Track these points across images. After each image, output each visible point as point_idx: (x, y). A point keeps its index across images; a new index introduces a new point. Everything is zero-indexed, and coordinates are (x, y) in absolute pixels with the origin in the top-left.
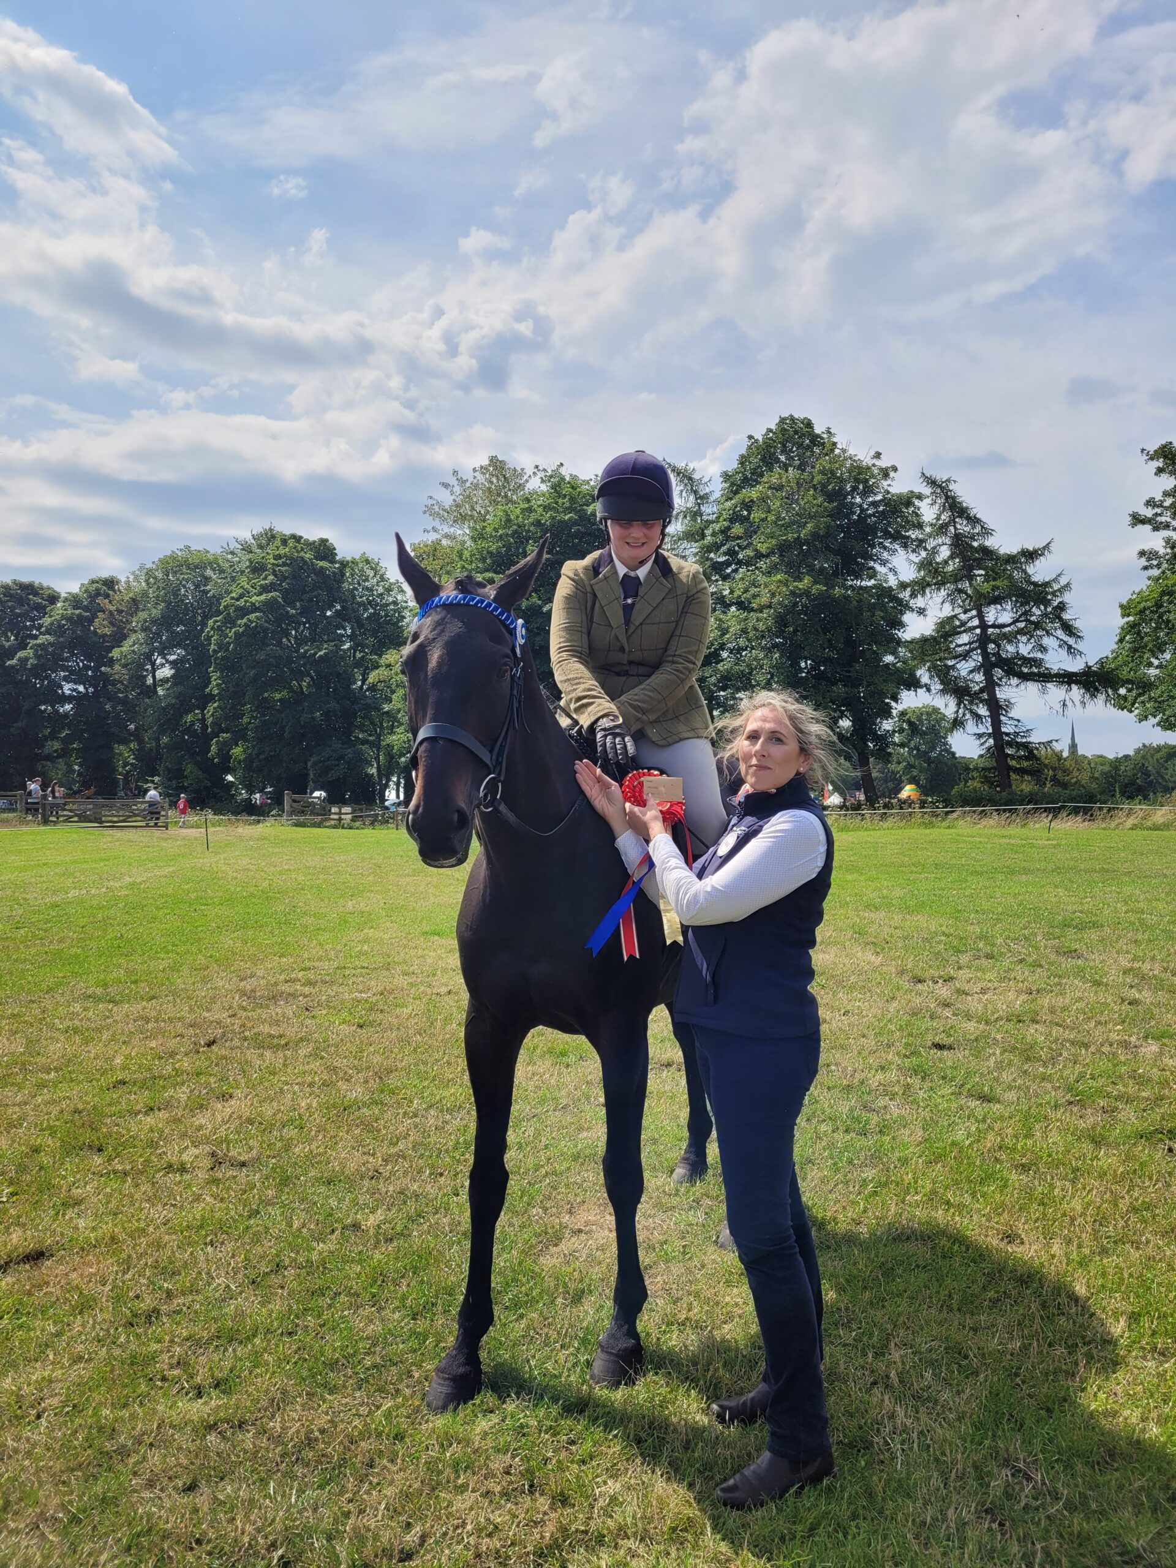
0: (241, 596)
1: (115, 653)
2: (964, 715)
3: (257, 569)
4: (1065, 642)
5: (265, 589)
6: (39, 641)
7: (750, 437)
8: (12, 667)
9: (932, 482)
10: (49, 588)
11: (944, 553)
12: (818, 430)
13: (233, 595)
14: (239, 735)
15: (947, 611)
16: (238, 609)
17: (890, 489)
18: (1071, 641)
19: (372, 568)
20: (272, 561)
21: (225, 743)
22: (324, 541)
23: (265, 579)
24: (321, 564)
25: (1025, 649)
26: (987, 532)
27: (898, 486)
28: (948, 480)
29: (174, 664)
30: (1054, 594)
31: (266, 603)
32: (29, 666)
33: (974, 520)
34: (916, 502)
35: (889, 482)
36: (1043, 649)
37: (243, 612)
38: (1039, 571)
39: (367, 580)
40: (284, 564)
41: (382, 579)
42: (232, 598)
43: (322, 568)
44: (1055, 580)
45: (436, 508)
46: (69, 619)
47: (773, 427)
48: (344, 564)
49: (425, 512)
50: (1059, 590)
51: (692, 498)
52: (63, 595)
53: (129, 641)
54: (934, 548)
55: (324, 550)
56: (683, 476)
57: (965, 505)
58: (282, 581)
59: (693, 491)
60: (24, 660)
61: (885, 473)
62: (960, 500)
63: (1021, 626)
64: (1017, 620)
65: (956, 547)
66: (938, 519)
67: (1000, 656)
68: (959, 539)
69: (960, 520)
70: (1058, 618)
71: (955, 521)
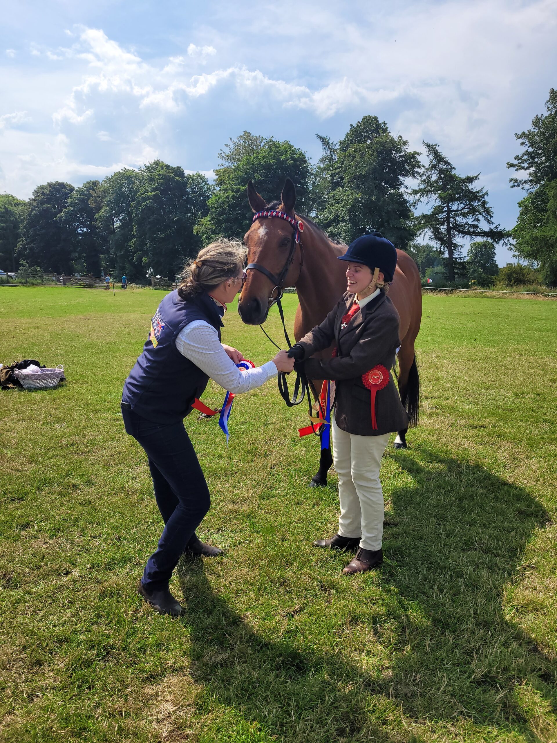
0: (145, 192)
1: (97, 216)
2: (444, 249)
3: (151, 180)
4: (487, 218)
5: (154, 190)
6: (67, 209)
7: (351, 125)
8: (56, 220)
9: (429, 146)
10: (70, 185)
11: (434, 178)
12: (380, 121)
13: (141, 192)
14: (145, 253)
15: (438, 203)
16: (143, 198)
17: (406, 150)
18: (489, 217)
19: (201, 179)
20: (157, 177)
21: (139, 256)
22: (179, 168)
23: (154, 185)
24: (177, 178)
25: (470, 221)
26: (453, 168)
27: (410, 149)
28: (436, 145)
29: (121, 220)
30: (480, 196)
31: (154, 196)
32: (63, 220)
33: (447, 163)
34: (417, 156)
35: (407, 147)
36: (479, 221)
37: (145, 199)
38: (474, 186)
39: (200, 184)
40: (162, 178)
41: (206, 184)
42: (141, 194)
43: (177, 180)
44: (481, 190)
45: (223, 155)
46: (79, 200)
47: (360, 121)
48: (188, 178)
49: (218, 157)
50: (483, 195)
51: (329, 152)
52: (76, 188)
53: (102, 210)
54: (429, 175)
55: (179, 172)
56: (325, 141)
57: (443, 156)
58: (161, 186)
59: (329, 148)
60: (61, 218)
61: (404, 143)
62: (440, 154)
63: (466, 211)
64: (464, 208)
65: (440, 175)
66: (431, 162)
67: (456, 224)
68: (441, 172)
69: (441, 163)
70: (484, 207)
71: (439, 163)
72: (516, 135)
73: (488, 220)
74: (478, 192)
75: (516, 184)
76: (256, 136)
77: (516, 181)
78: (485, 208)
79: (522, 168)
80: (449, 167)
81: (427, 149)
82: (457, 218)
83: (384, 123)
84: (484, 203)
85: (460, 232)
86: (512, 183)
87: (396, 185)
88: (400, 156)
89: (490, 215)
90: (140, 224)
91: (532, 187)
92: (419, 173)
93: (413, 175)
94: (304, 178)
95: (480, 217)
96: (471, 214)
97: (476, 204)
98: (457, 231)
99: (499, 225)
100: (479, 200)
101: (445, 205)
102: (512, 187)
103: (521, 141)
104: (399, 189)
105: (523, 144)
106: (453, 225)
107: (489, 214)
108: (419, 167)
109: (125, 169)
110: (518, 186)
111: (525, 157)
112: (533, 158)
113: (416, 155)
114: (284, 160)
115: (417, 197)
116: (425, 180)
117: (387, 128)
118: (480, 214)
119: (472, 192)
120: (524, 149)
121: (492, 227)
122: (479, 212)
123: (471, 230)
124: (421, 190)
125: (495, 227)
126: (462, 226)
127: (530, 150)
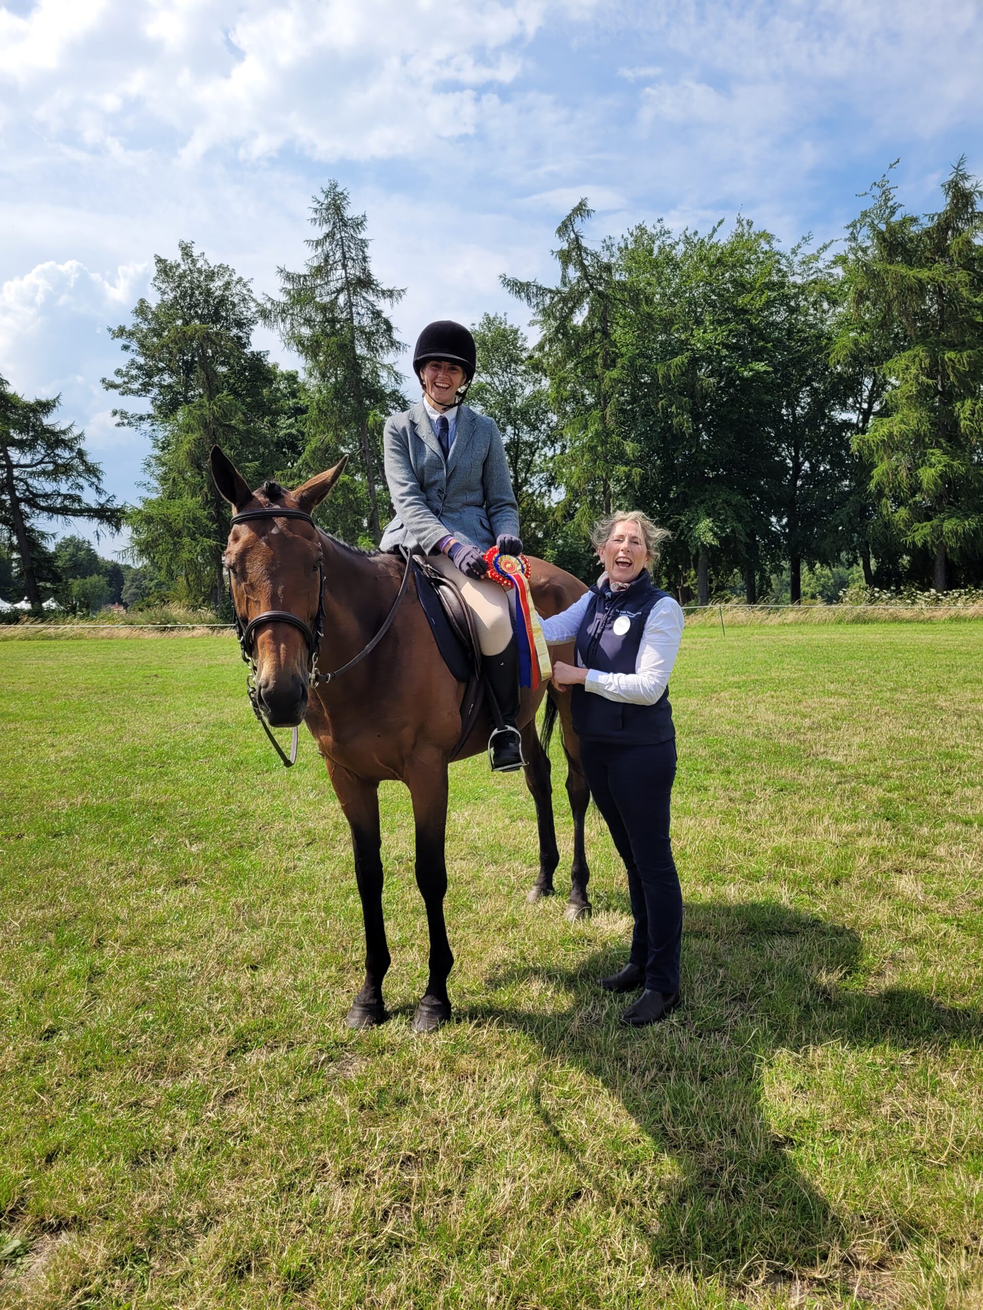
4: (93, 483)
18: (96, 481)
30: (71, 441)
36: (80, 487)
44: (69, 428)
50: (75, 439)
63: (49, 467)
64: (41, 462)
67: (31, 492)
70: (84, 462)
72: (110, 330)
73: (97, 488)
74: (64, 432)
75: (126, 421)
77: (124, 414)
78: (86, 463)
79: (132, 392)
85: (42, 508)
89: (99, 479)
91: (155, 427)
96: (63, 473)
97: (65, 454)
98: (35, 507)
99: (115, 496)
100: (71, 449)
102: (118, 425)
105: (126, 348)
106: (22, 494)
110: (130, 424)
111: (134, 372)
112: (151, 377)
119: (53, 433)
120: (129, 356)
121: (102, 501)
122: (76, 471)
123: (67, 504)
125: (108, 501)
126: (46, 496)
127: (141, 360)
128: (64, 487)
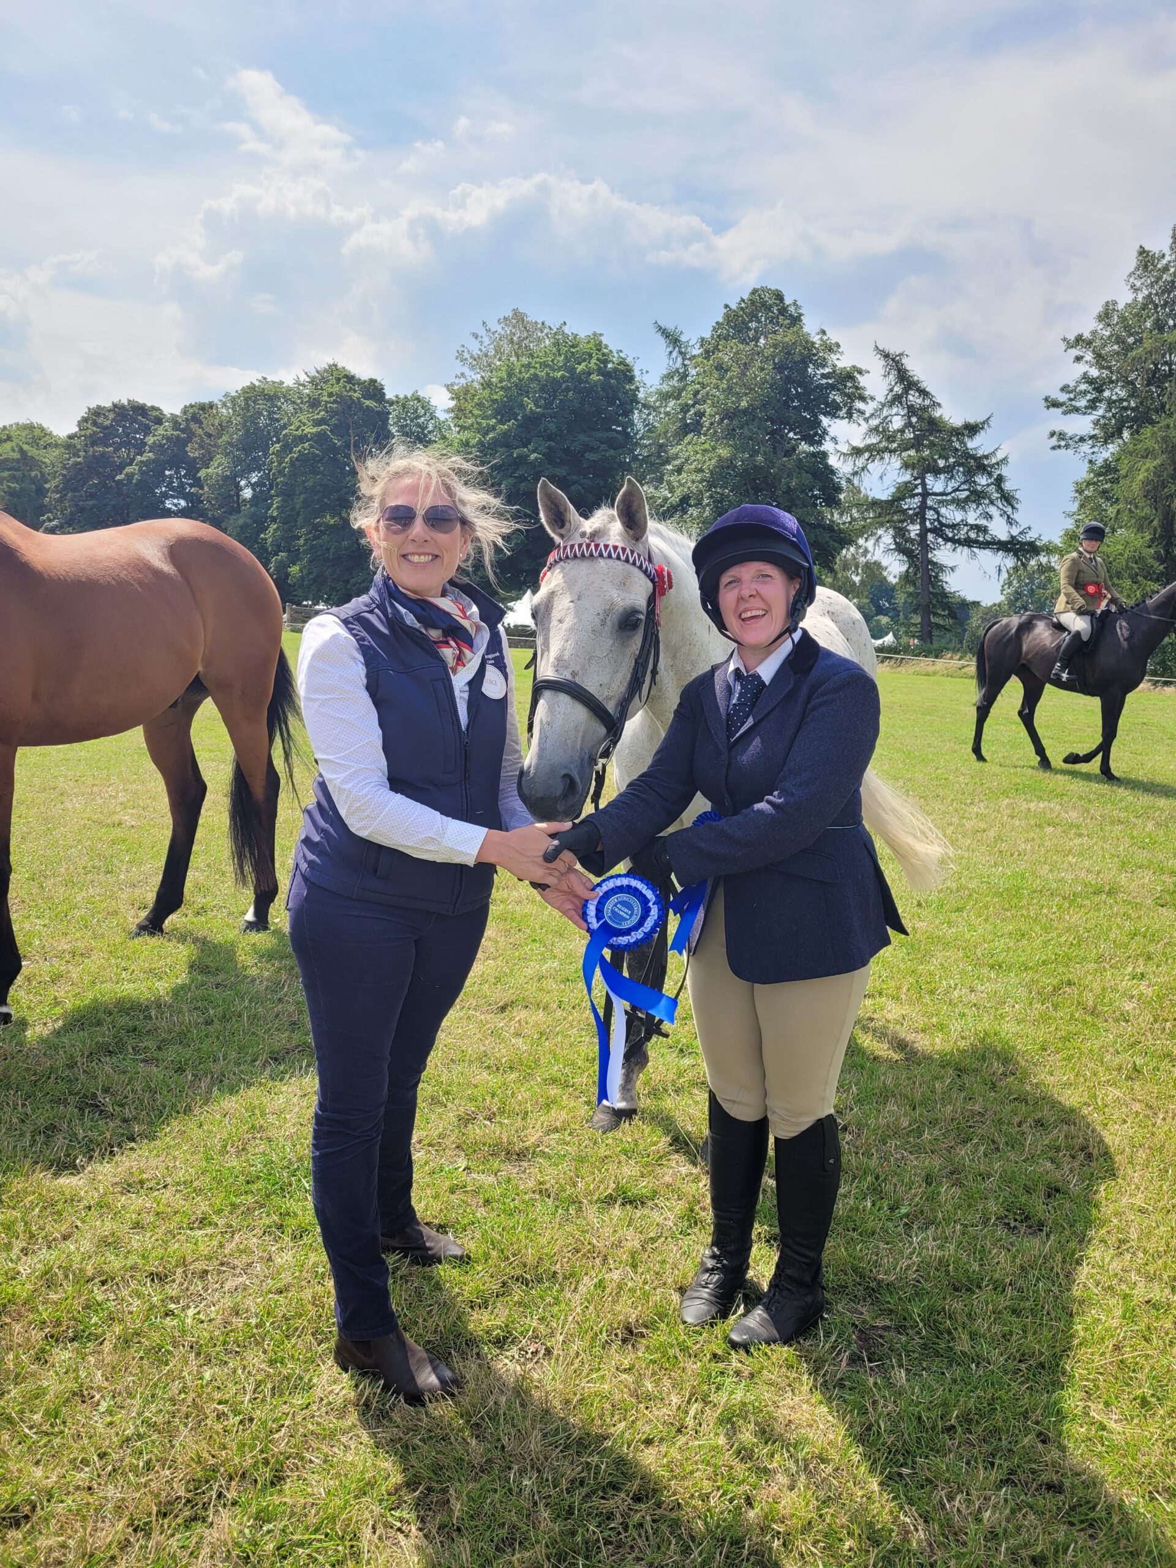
0: (300, 429)
1: (202, 474)
3: (314, 403)
4: (1005, 512)
5: (318, 423)
6: (144, 458)
7: (726, 306)
8: (120, 481)
9: (887, 356)
11: (897, 423)
12: (788, 301)
13: (293, 426)
16: (296, 437)
17: (837, 363)
18: (1009, 510)
19: (423, 407)
20: (326, 398)
21: (281, 561)
22: (373, 381)
23: (318, 413)
24: (368, 403)
25: (972, 517)
26: (936, 405)
27: (843, 362)
28: (901, 355)
29: (253, 486)
30: (992, 466)
31: (316, 435)
32: (134, 481)
33: (924, 393)
34: (858, 376)
35: (838, 356)
36: (989, 517)
37: (299, 440)
38: (978, 444)
39: (418, 418)
40: (335, 402)
41: (433, 417)
42: (293, 431)
43: (367, 406)
44: (993, 454)
45: (466, 355)
46: (168, 439)
47: (746, 297)
48: (392, 403)
49: (456, 359)
50: (997, 464)
51: (680, 360)
52: (167, 416)
53: (214, 463)
54: (886, 417)
55: (374, 390)
56: (673, 339)
57: (916, 378)
58: (332, 417)
59: (681, 353)
60: (130, 476)
61: (831, 348)
62: (911, 374)
63: (963, 495)
64: (957, 490)
65: (909, 417)
66: (891, 390)
67: (940, 523)
68: (912, 410)
69: (911, 392)
70: (1000, 489)
71: (907, 393)
72: (1064, 340)
73: (1009, 517)
74: (986, 457)
75: (1063, 443)
76: (536, 323)
77: (1062, 436)
78: (1002, 490)
79: (1077, 410)
80: (927, 402)
81: (882, 362)
82: (943, 510)
83: (795, 303)
84: (1000, 480)
85: (947, 539)
86: (1054, 441)
87: (814, 433)
88: (824, 376)
89: (1013, 507)
90: (288, 494)
91: (1096, 449)
92: (862, 413)
93: (850, 415)
94: (628, 413)
95: (992, 510)
96: (974, 502)
97: (982, 480)
98: (941, 537)
99: (1030, 528)
100: (990, 475)
101: (919, 481)
102: (1053, 448)
103: (1075, 352)
104: (820, 443)
105: (1078, 359)
106: (931, 524)
107: (1010, 504)
108: (863, 399)
109: (265, 378)
110: (1067, 446)
111: (1083, 387)
112: (1099, 390)
113: (856, 374)
114: (583, 372)
115: (860, 462)
116: (877, 427)
117: (801, 315)
118: (992, 502)
119: (974, 457)
120: (1081, 368)
121: (1015, 531)
122: (989, 498)
123: (973, 535)
124: (869, 448)
125: (1021, 533)
126: (953, 526)
127: (1094, 372)
128: (972, 516)
